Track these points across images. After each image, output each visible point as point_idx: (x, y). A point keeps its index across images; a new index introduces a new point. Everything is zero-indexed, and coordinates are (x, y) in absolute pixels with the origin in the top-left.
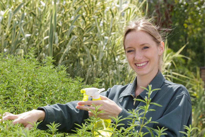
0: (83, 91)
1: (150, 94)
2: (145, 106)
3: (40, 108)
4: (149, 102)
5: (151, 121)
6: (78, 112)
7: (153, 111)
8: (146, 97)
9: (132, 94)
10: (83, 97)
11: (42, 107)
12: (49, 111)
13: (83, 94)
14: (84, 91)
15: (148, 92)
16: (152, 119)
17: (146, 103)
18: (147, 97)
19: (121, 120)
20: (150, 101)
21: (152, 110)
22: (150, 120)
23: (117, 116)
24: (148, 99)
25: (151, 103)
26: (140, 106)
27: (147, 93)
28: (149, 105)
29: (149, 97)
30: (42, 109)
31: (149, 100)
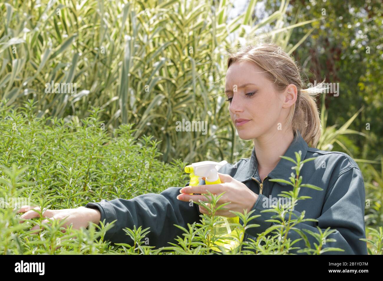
0: (188, 169)
1: (300, 168)
2: (291, 192)
3: (92, 204)
4: (299, 183)
5: (304, 218)
6: (155, 216)
7: (306, 199)
8: (292, 174)
9: (253, 177)
10: (188, 179)
11: (95, 203)
12: (107, 212)
13: (189, 174)
14: (191, 170)
15: (295, 165)
16: (305, 214)
17: (294, 185)
18: (295, 173)
19: (253, 217)
20: (301, 182)
21: (303, 197)
22: (302, 216)
23: (245, 210)
24: (296, 177)
25: (303, 185)
26: (282, 192)
27: (293, 168)
28: (299, 189)
29: (298, 174)
30: (95, 208)
31: (299, 181)
